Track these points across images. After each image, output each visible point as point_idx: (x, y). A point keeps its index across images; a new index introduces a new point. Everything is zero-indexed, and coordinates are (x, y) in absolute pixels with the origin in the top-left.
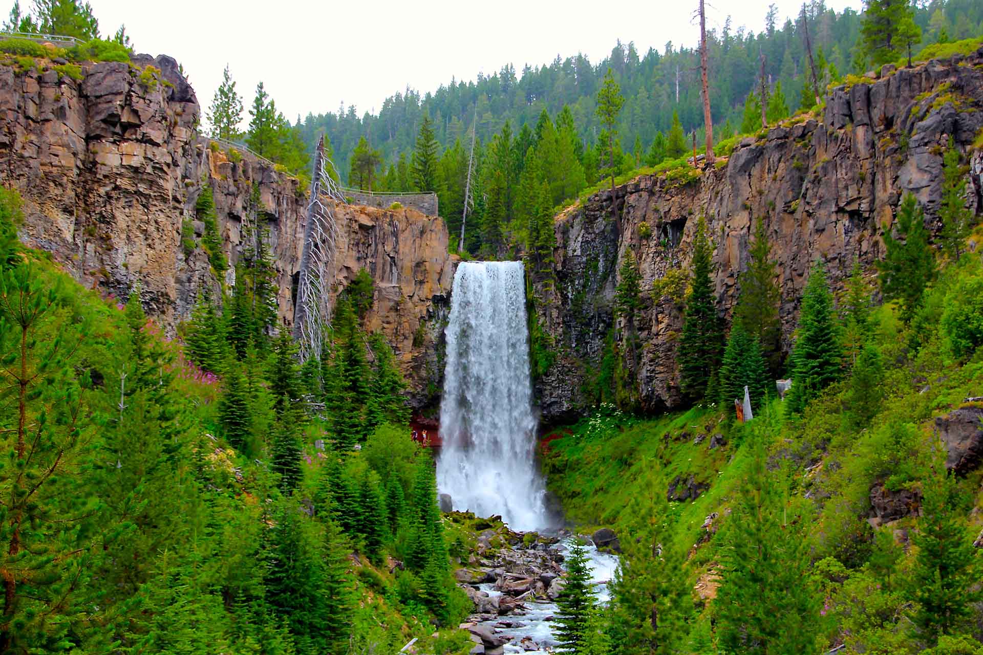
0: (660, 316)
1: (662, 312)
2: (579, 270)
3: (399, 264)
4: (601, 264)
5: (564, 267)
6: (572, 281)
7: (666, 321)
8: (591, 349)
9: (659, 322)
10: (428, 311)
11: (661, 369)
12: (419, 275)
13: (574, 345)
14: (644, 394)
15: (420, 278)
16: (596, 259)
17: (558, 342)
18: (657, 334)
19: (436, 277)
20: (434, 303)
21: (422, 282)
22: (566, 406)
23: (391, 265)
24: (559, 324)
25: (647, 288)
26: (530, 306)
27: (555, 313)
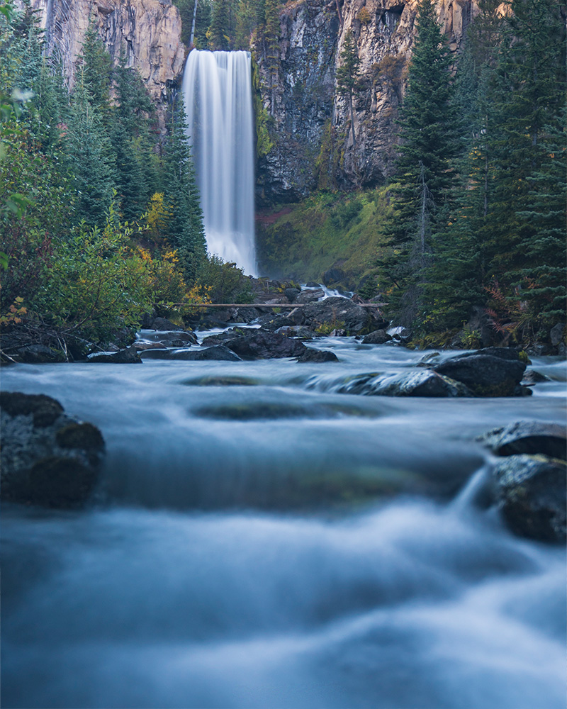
0: (378, 94)
1: (381, 90)
2: (300, 60)
3: (136, 47)
4: (320, 57)
5: (287, 58)
6: (295, 71)
7: (384, 98)
8: (310, 134)
9: (377, 100)
10: (162, 94)
11: (379, 142)
12: (154, 59)
13: (294, 131)
14: (362, 167)
15: (155, 63)
16: (316, 51)
17: (281, 126)
18: (375, 112)
19: (169, 62)
20: (167, 86)
21: (157, 67)
22: (286, 185)
23: (129, 49)
24: (282, 109)
25: (365, 71)
26: (256, 91)
27: (279, 100)
